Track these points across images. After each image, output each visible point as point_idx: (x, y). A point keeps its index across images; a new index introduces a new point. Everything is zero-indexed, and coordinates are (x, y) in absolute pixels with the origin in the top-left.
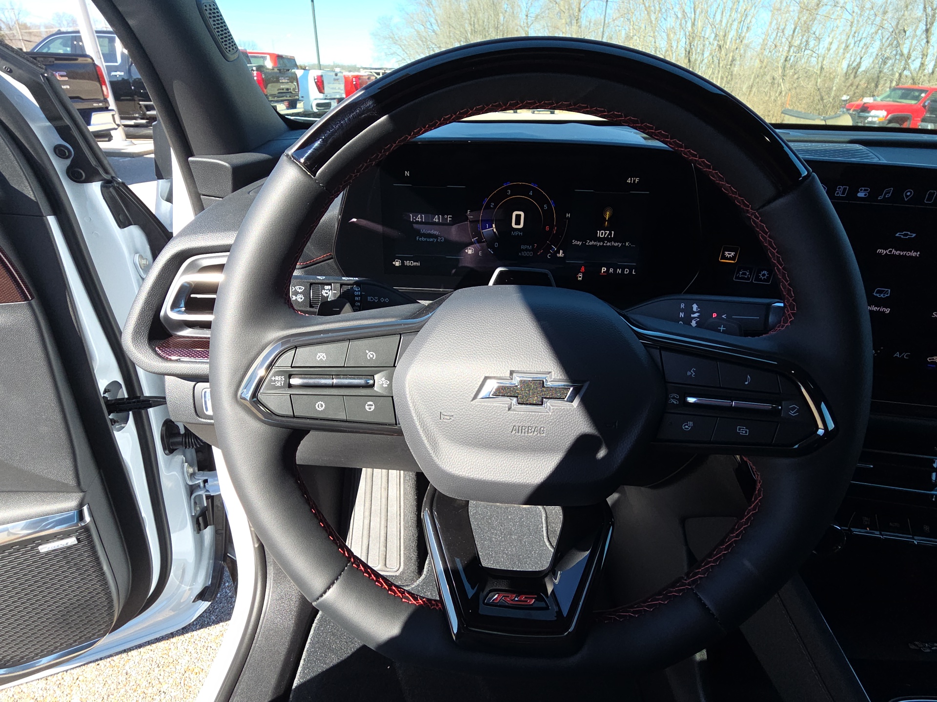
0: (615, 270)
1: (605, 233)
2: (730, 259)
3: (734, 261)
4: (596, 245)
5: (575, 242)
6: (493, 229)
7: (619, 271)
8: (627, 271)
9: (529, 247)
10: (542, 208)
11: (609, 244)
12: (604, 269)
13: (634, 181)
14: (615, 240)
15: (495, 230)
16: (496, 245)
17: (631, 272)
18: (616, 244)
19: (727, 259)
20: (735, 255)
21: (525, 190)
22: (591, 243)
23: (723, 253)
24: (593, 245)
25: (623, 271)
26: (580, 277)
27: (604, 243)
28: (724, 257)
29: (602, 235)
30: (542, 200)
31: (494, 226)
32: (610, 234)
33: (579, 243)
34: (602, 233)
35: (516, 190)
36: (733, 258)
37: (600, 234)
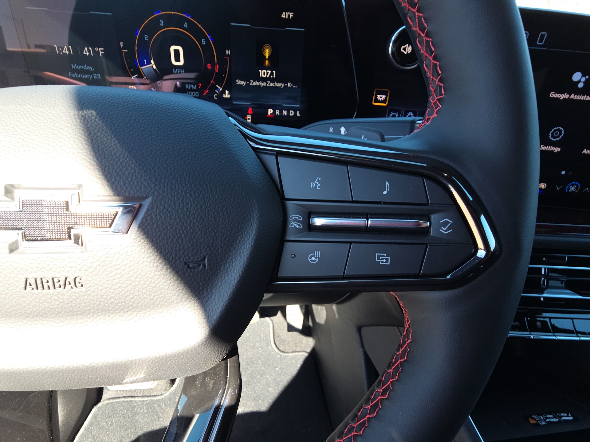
0: (281, 112)
1: (267, 73)
2: (382, 102)
3: (385, 104)
4: (260, 86)
5: (239, 82)
6: (152, 66)
7: (285, 113)
8: (292, 113)
9: (194, 86)
10: (200, 43)
11: (272, 85)
12: (270, 111)
13: (289, 16)
14: (277, 80)
15: (155, 67)
16: (159, 84)
17: (296, 114)
18: (279, 85)
19: (379, 102)
20: (386, 98)
21: (179, 22)
22: (254, 84)
23: (376, 97)
24: (257, 86)
25: (288, 113)
26: (249, 119)
27: (267, 83)
28: (377, 101)
29: (264, 75)
30: (199, 35)
31: (152, 61)
32: (272, 74)
33: (243, 83)
34: (264, 73)
35: (168, 21)
36: (384, 101)
37: (263, 73)
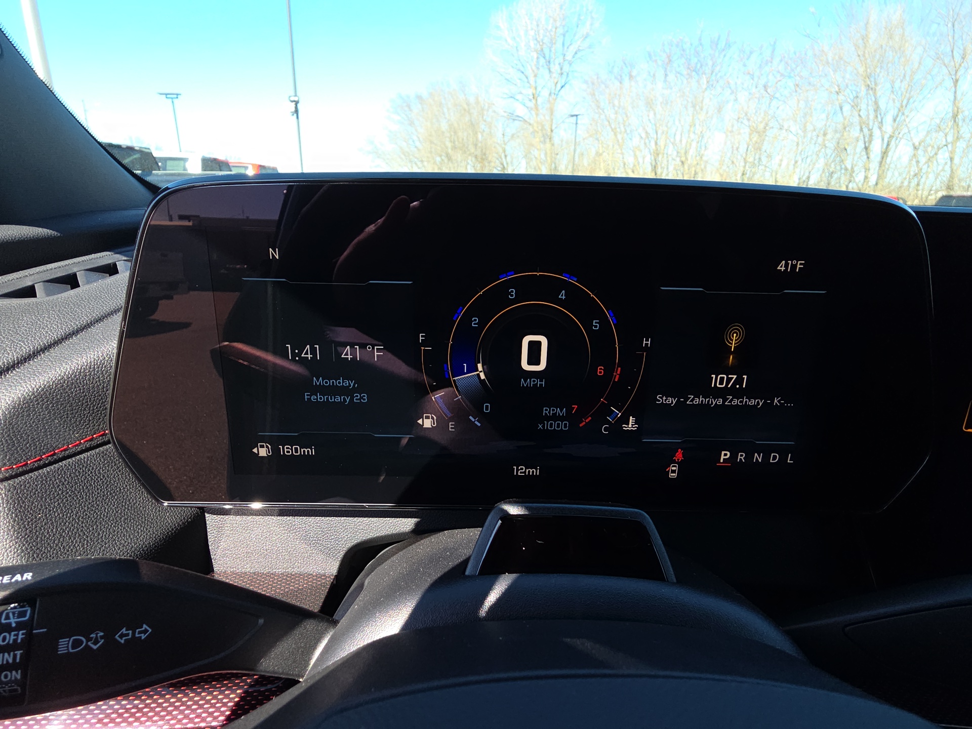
0: (749, 456)
1: (729, 380)
4: (708, 405)
5: (661, 399)
6: (478, 375)
7: (758, 457)
8: (775, 458)
9: (561, 411)
10: (588, 327)
11: (736, 402)
12: (725, 455)
13: (793, 266)
14: (749, 392)
15: (483, 376)
16: (487, 408)
17: (783, 458)
18: (753, 402)
21: (549, 289)
22: (697, 401)
24: (701, 405)
25: (766, 458)
26: (673, 472)
27: (725, 400)
28: (971, 424)
29: (721, 383)
30: (587, 311)
31: (480, 366)
32: (739, 381)
33: (671, 401)
34: (722, 379)
35: (527, 288)
37: (718, 381)
